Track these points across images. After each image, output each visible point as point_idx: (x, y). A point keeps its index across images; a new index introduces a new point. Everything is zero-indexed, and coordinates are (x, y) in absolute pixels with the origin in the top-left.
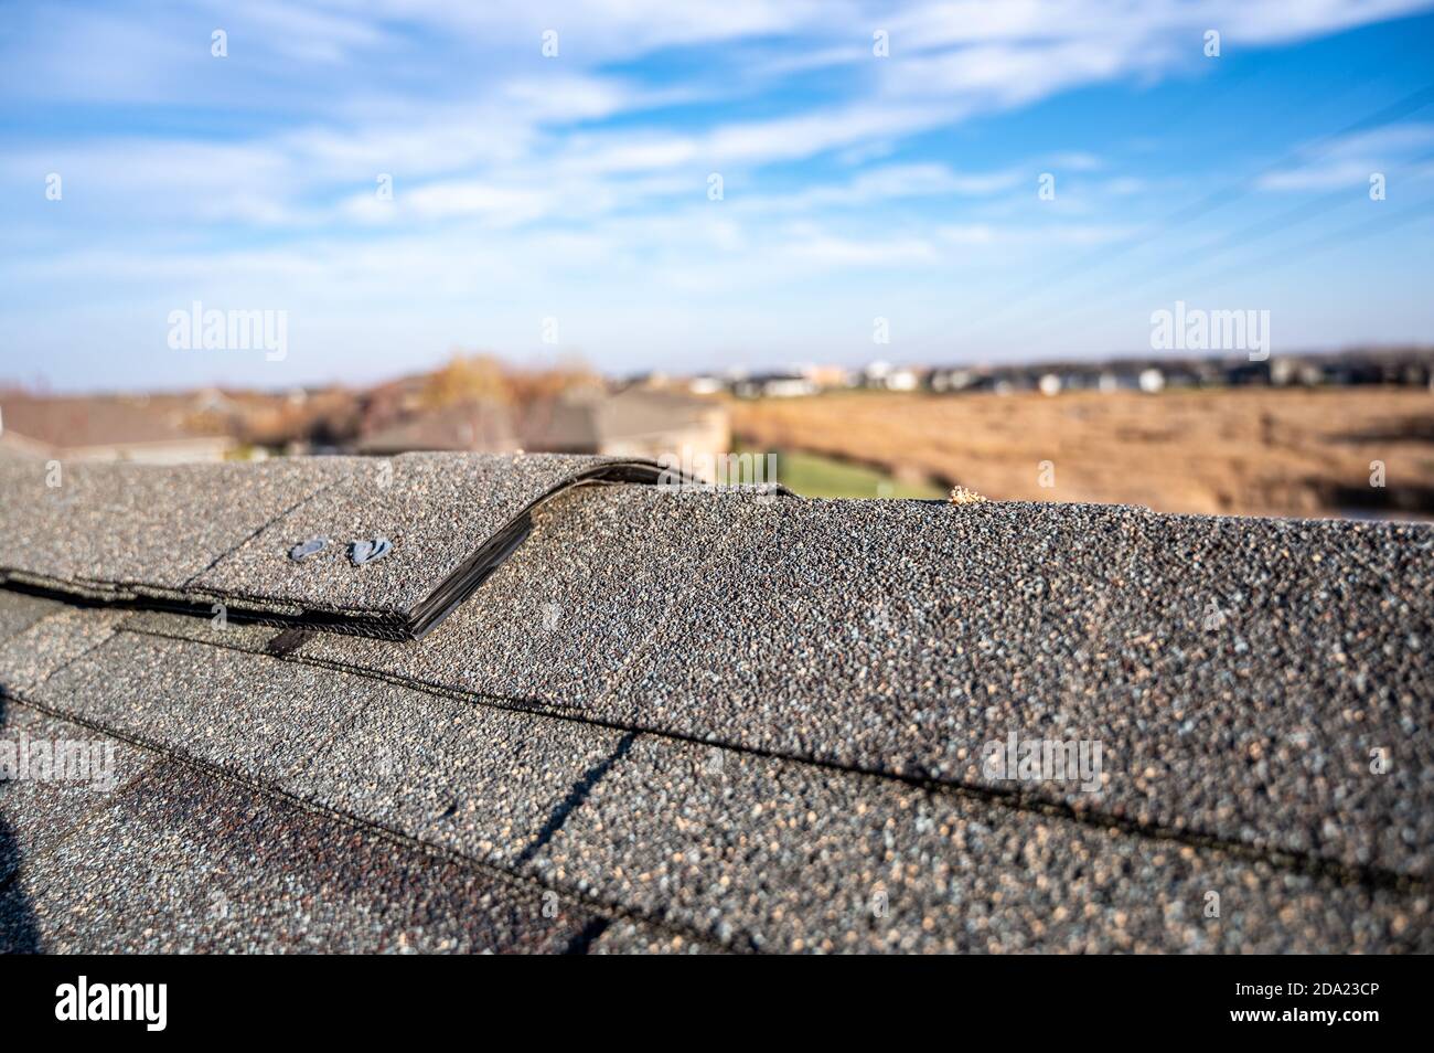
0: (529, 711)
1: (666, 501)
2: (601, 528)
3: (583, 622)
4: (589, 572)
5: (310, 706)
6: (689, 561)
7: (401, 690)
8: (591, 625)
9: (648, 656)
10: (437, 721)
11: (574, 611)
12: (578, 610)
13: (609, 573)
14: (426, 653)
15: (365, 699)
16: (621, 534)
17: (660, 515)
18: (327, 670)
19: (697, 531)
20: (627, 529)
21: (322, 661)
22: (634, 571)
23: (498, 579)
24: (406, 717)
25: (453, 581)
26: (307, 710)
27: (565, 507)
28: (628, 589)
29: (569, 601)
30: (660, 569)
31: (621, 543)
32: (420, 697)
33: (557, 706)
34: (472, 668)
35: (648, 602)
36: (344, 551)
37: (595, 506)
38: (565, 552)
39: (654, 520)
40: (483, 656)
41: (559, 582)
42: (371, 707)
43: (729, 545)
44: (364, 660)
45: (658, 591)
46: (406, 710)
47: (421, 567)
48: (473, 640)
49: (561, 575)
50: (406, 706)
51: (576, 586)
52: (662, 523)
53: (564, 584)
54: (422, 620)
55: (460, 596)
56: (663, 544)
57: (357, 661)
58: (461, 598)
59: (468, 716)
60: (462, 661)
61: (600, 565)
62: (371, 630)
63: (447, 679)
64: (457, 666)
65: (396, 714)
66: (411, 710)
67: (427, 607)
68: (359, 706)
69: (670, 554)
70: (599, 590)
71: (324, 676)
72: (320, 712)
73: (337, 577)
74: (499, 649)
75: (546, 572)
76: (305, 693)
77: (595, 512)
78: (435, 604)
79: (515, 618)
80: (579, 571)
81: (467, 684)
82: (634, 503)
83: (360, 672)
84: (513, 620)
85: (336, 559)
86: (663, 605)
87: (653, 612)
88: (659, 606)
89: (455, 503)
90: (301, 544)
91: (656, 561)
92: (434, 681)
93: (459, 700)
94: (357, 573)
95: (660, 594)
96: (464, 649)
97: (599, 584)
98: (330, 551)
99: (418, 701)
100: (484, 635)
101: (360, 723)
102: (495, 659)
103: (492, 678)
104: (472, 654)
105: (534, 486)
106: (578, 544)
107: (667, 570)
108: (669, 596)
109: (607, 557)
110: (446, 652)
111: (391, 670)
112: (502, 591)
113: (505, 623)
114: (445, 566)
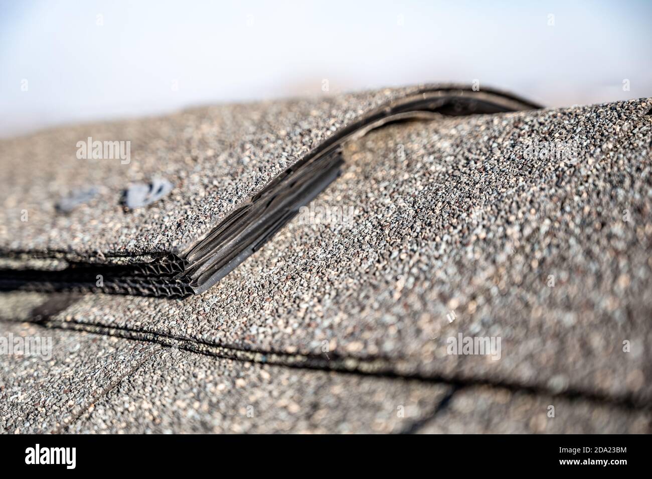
0: (327, 369)
1: (517, 127)
2: (431, 164)
3: (401, 266)
4: (412, 212)
5: (71, 373)
6: (542, 189)
7: (177, 353)
8: (410, 269)
9: (481, 300)
10: (216, 384)
11: (390, 255)
12: (395, 253)
13: (438, 212)
14: (207, 309)
15: (134, 363)
16: (455, 168)
17: (507, 143)
18: (95, 336)
20: (463, 162)
21: (89, 324)
22: (469, 207)
23: (300, 227)
24: (180, 381)
25: (241, 222)
26: (68, 377)
27: (387, 145)
28: (460, 227)
29: (385, 245)
30: (503, 201)
31: (455, 178)
32: (197, 360)
33: (361, 359)
34: (260, 324)
35: (485, 239)
36: (117, 197)
37: (425, 141)
38: (384, 192)
39: (500, 149)
40: (275, 311)
41: (373, 226)
42: (141, 372)
43: (597, 170)
44: (136, 321)
45: (498, 226)
46: (181, 374)
47: (202, 205)
48: (264, 294)
49: (377, 218)
50: (181, 370)
51: (395, 229)
52: (509, 151)
53: (380, 227)
54: (203, 268)
55: (251, 243)
56: (510, 174)
57: (128, 323)
58: (253, 246)
59: (253, 377)
60: (249, 317)
61: (427, 204)
62: (144, 284)
63: (230, 338)
64: (243, 323)
65: (169, 379)
66: (186, 374)
67: (209, 252)
68: (126, 370)
69: (517, 185)
70: (424, 231)
71: (90, 342)
72: (82, 379)
73: (106, 223)
74: (294, 302)
75: (359, 216)
76: (68, 360)
77: (425, 147)
78: (218, 249)
79: (317, 267)
80: (400, 212)
81: (254, 342)
82: (475, 133)
83: (131, 334)
84: (314, 270)
85: (107, 206)
86: (505, 241)
87: (491, 250)
88: (499, 242)
89: (249, 138)
90: (71, 195)
91: (499, 194)
92: (214, 340)
93: (243, 360)
94: (129, 219)
95: (501, 229)
96: (253, 304)
97: (424, 225)
98: (102, 199)
99: (195, 364)
100: (278, 288)
101: (126, 389)
102: (289, 312)
103: (284, 334)
104: (261, 309)
105: (346, 112)
106: (400, 183)
107: (512, 203)
108: (513, 231)
109: (437, 194)
110: (232, 308)
111: (165, 330)
112: (304, 240)
113: (304, 274)
114: (230, 201)
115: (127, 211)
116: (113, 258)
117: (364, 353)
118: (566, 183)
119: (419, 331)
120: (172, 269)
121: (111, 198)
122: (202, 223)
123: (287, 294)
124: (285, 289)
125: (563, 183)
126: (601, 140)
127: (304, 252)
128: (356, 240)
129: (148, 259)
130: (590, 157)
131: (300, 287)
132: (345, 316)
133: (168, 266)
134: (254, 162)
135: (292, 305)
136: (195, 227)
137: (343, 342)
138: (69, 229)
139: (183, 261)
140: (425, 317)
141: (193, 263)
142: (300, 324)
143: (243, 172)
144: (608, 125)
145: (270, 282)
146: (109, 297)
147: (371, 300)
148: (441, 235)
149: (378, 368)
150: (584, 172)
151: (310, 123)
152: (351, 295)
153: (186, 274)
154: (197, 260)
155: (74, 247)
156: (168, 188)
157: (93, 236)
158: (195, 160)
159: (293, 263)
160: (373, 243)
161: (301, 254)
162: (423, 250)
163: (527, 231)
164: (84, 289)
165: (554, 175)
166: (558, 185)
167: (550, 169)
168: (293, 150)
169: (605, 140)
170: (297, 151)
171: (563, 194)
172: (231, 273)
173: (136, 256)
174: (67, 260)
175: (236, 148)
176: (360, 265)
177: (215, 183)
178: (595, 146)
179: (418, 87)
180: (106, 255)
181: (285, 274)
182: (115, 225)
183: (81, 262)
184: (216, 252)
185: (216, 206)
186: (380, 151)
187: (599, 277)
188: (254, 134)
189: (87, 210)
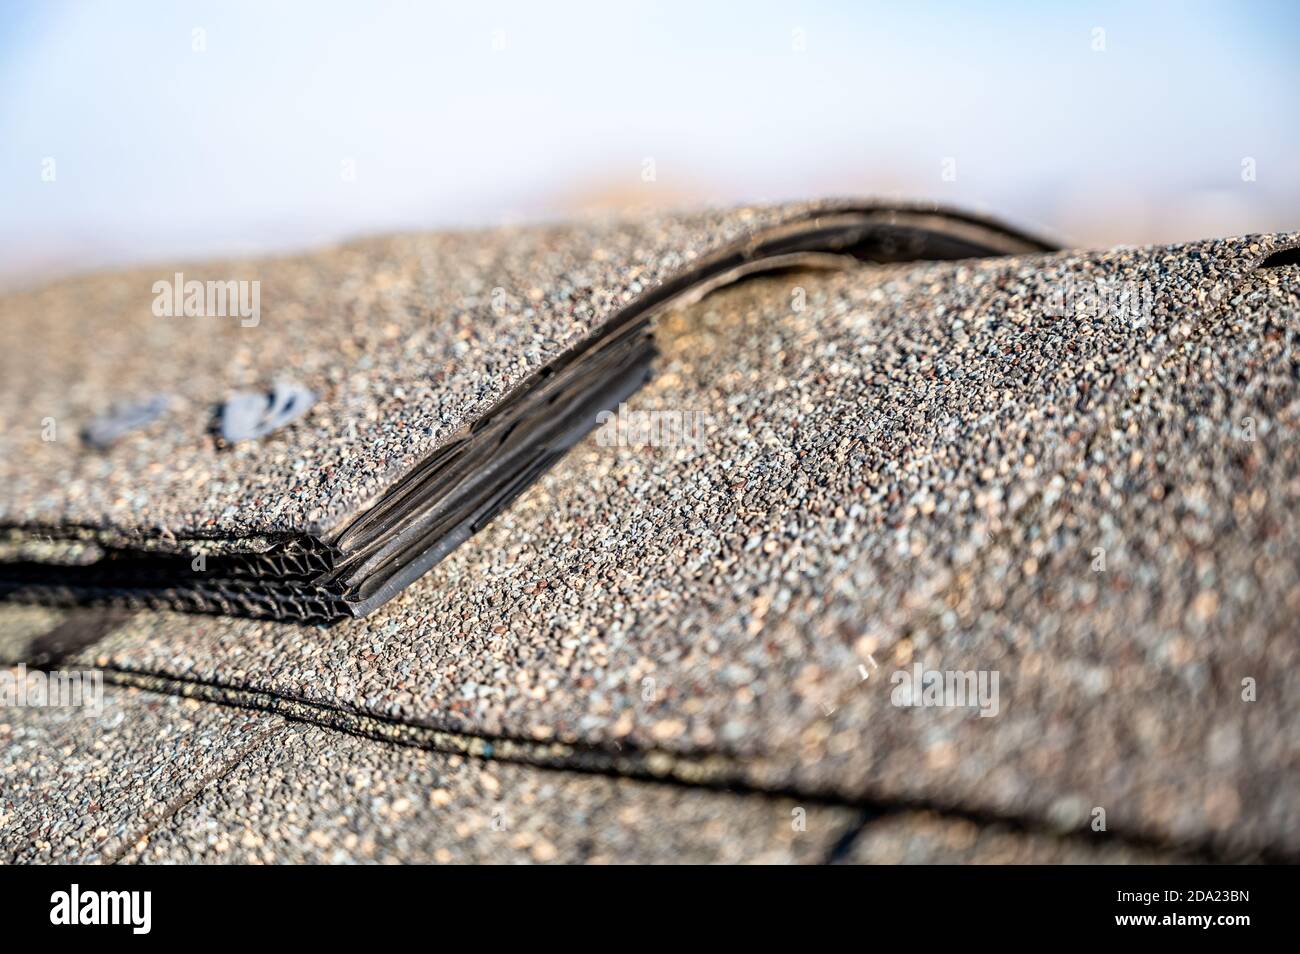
0: (613, 774)
1: (1002, 289)
2: (831, 359)
3: (765, 567)
4: (790, 458)
5: (105, 772)
6: (1049, 416)
7: (315, 735)
8: (784, 572)
9: (921, 638)
10: (391, 800)
11: (745, 543)
12: (755, 540)
13: (841, 457)
14: (379, 647)
15: (230, 754)
16: (878, 369)
17: (982, 321)
18: (153, 697)
19: (1075, 350)
20: (895, 356)
21: (142, 672)
22: (904, 448)
23: (567, 483)
24: (321, 792)
25: (448, 472)
26: (97, 779)
27: (744, 320)
28: (883, 490)
29: (735, 524)
30: (971, 439)
31: (877, 389)
32: (356, 749)
33: (679, 755)
34: (482, 679)
35: (932, 515)
36: (204, 418)
37: (820, 313)
38: (737, 416)
39: (967, 333)
40: (512, 653)
41: (713, 483)
42: (243, 772)
43: (1160, 378)
44: (235, 669)
45: (960, 489)
46: (322, 778)
47: (371, 439)
48: (491, 618)
49: (720, 467)
50: (323, 769)
51: (755, 491)
52: (986, 337)
53: (726, 487)
54: (370, 565)
55: (469, 515)
56: (985, 384)
57: (219, 672)
58: (471, 521)
59: (466, 787)
60: (460, 665)
61: (820, 441)
62: (254, 595)
63: (422, 705)
64: (448, 676)
65: (299, 786)
66: (333, 778)
67: (383, 532)
68: (214, 767)
69: (1000, 405)
70: (812, 496)
71: (145, 708)
72: (126, 784)
73: (181, 471)
74: (552, 635)
75: (685, 464)
76: (99, 745)
77: (819, 326)
78: (402, 527)
79: (598, 566)
80: (766, 456)
81: (468, 715)
82: (919, 300)
83: (225, 695)
84: (593, 572)
85: (184, 437)
86: (972, 519)
87: (944, 536)
88: (960, 522)
89: (468, 302)
90: (113, 412)
91: (964, 423)
92: (390, 711)
93: (447, 752)
94: (225, 462)
95: (965, 495)
96: (469, 638)
97: (812, 484)
98: (174, 422)
99: (350, 758)
100: (520, 606)
101: (212, 806)
102: (541, 656)
103: (529, 700)
104: (486, 648)
105: (661, 254)
106: (769, 398)
107: (988, 442)
108: (989, 499)
109: (840, 422)
110: (427, 645)
111: (294, 687)
112: (574, 510)
113: (572, 578)
114: (426, 430)
115: (224, 448)
116: (191, 542)
117: (686, 743)
118: (1098, 405)
119: (796, 700)
120: (309, 566)
121: (191, 420)
122: (369, 474)
123: (537, 619)
124: (534, 608)
125: (1091, 405)
126: (1168, 319)
127: (574, 534)
128: (678, 511)
129: (260, 546)
130: (1146, 351)
131: (564, 606)
132: (651, 667)
133: (301, 559)
134: (477, 352)
135: (546, 642)
136: (355, 484)
137: (645, 720)
138: (105, 481)
139: (331, 551)
140: (809, 671)
141: (351, 554)
142: (562, 681)
143: (453, 373)
144: (1182, 287)
145: (505, 595)
146: (184, 619)
147: (704, 636)
148: (847, 505)
149: (714, 773)
150: (1132, 382)
151: (591, 276)
152: (663, 623)
153: (338, 576)
154: (358, 548)
155: (114, 519)
156: (304, 401)
157: (154, 496)
158: (361, 345)
159: (551, 555)
160: (712, 519)
161: (567, 538)
162: (810, 535)
163: (1017, 500)
164: (136, 603)
165: (1074, 387)
166: (1080, 408)
167: (1065, 375)
168: (554, 331)
169: (1175, 318)
170: (563, 333)
171: (1091, 427)
172: (428, 574)
173: (237, 539)
174: (101, 544)
175: (443, 324)
176: (684, 564)
177: (399, 393)
178: (1155, 329)
179: (808, 205)
180: (178, 537)
181: (536, 577)
182: (197, 475)
183: (128, 549)
184: (396, 532)
185: (398, 440)
186: (730, 331)
187: (1157, 595)
188: (480, 294)
189: (144, 444)
